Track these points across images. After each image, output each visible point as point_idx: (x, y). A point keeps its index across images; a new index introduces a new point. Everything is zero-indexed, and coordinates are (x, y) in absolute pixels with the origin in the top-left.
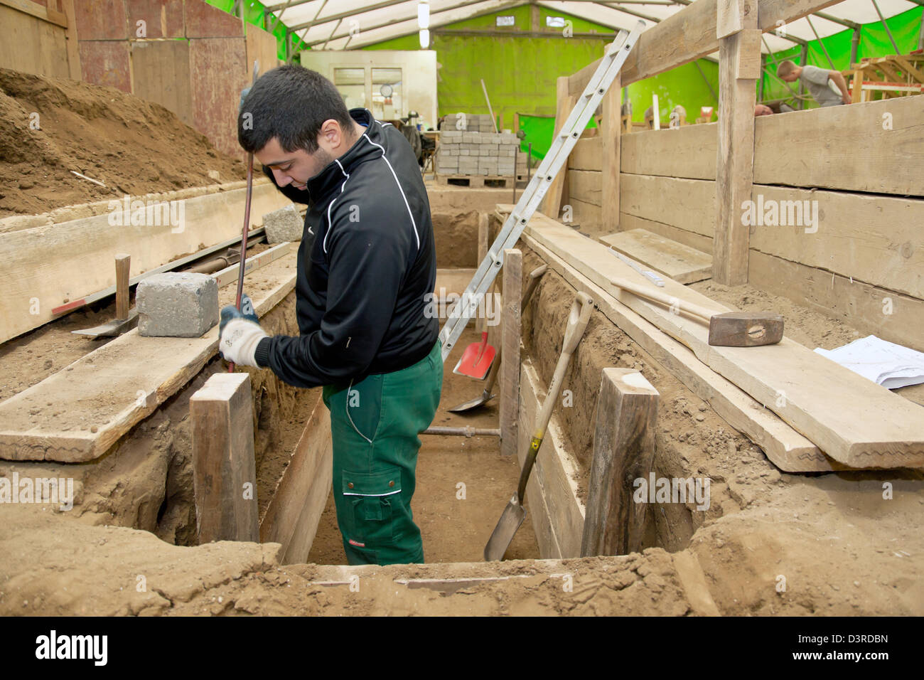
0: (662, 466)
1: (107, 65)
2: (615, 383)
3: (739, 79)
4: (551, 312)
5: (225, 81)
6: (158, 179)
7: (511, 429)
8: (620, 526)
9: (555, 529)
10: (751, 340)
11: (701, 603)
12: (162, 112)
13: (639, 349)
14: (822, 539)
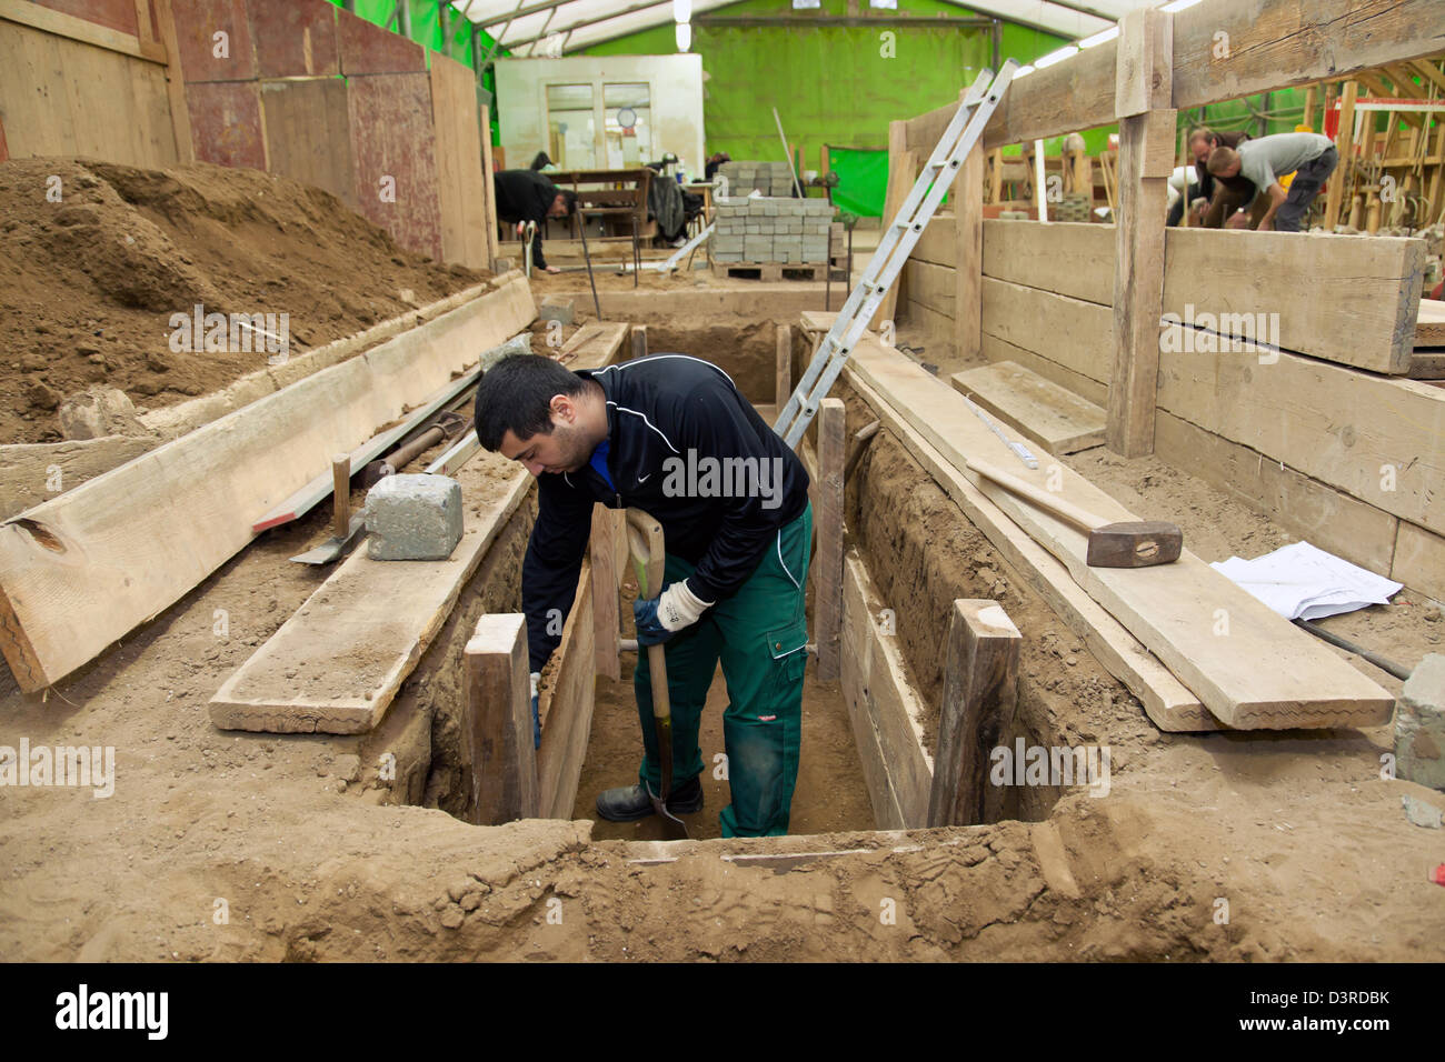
0: (1025, 717)
1: (228, 118)
2: (969, 621)
3: (1144, 179)
4: (886, 494)
5: (402, 138)
6: (341, 317)
7: (832, 644)
8: (974, 789)
9: (894, 783)
10: (1139, 559)
11: (1059, 880)
12: (322, 198)
13: (1002, 561)
14: (1195, 810)
